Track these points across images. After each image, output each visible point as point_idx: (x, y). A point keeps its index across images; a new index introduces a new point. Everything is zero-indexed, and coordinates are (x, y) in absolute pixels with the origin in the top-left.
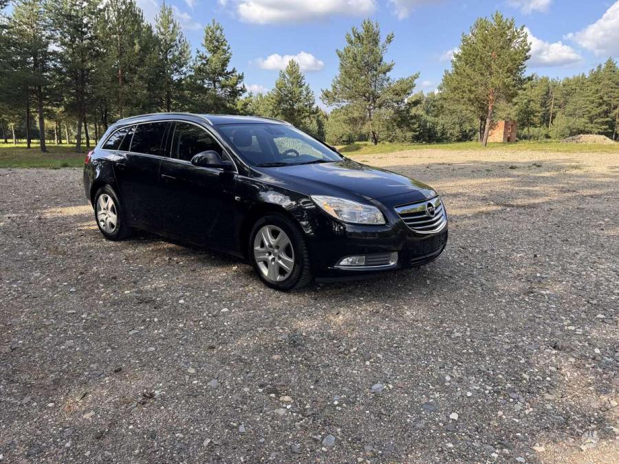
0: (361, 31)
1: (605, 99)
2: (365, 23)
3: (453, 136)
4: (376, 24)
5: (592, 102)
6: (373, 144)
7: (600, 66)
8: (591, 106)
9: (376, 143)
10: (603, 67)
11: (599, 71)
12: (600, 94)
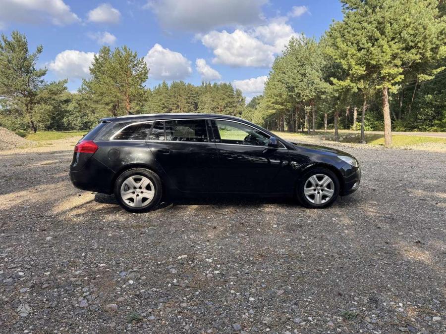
0: (10, 39)
1: (166, 105)
2: (14, 34)
3: (77, 126)
4: (24, 36)
5: (159, 106)
6: (33, 132)
7: (160, 85)
8: (159, 108)
9: (35, 131)
10: (161, 85)
11: (159, 88)
12: (163, 101)
